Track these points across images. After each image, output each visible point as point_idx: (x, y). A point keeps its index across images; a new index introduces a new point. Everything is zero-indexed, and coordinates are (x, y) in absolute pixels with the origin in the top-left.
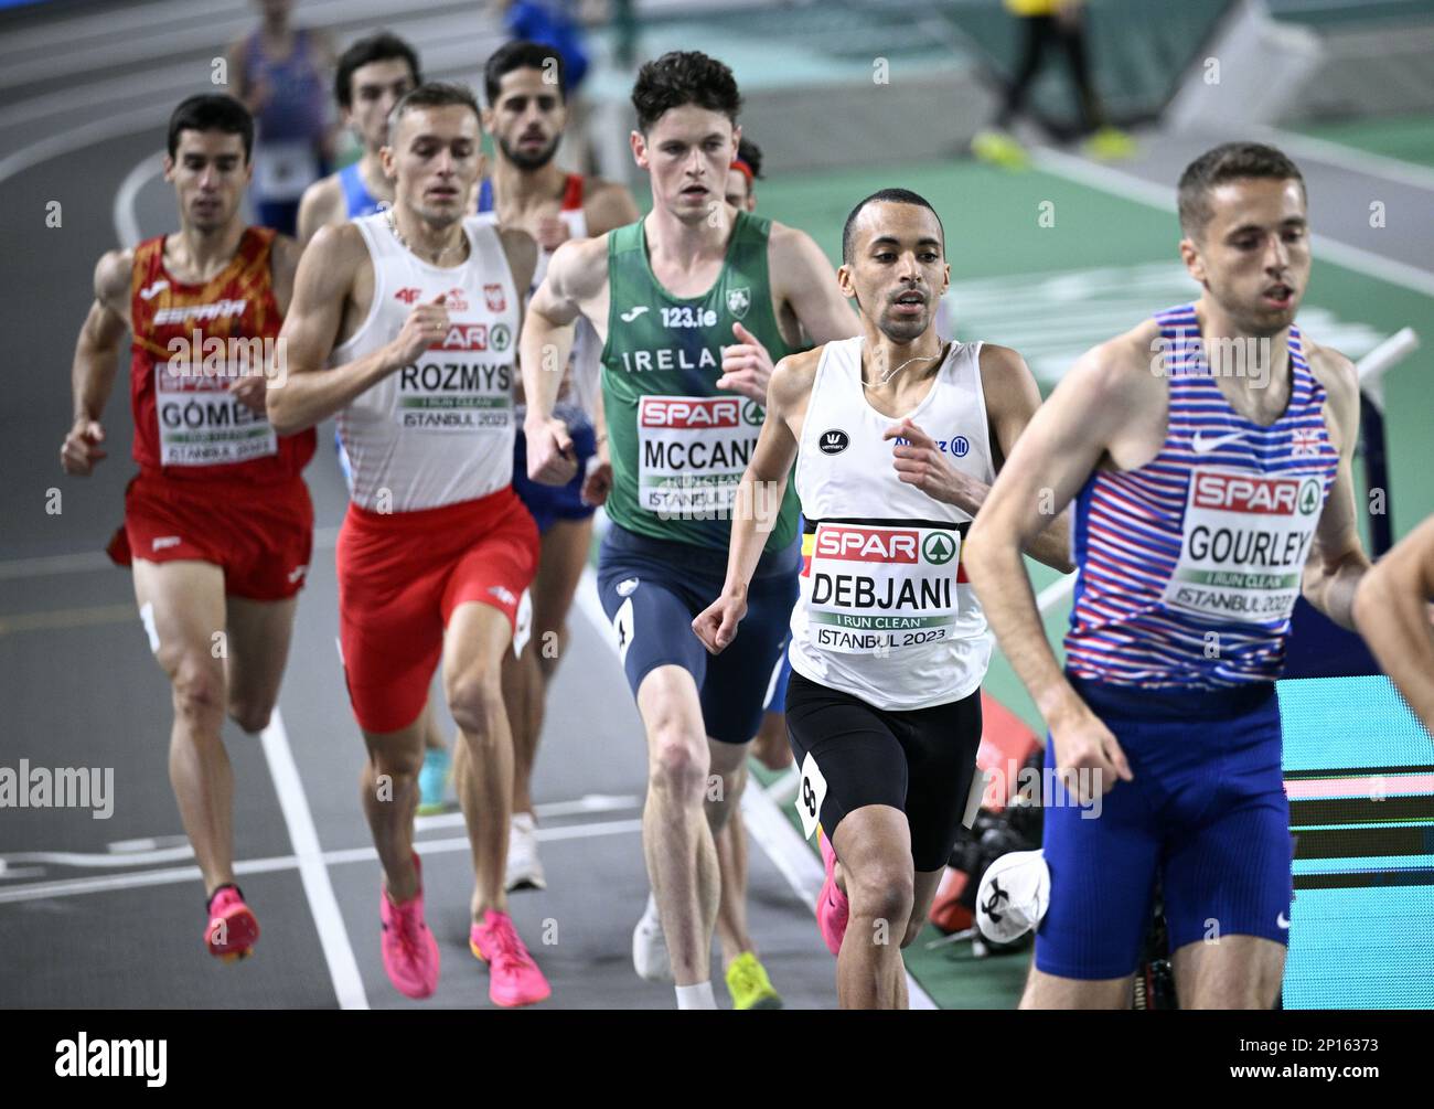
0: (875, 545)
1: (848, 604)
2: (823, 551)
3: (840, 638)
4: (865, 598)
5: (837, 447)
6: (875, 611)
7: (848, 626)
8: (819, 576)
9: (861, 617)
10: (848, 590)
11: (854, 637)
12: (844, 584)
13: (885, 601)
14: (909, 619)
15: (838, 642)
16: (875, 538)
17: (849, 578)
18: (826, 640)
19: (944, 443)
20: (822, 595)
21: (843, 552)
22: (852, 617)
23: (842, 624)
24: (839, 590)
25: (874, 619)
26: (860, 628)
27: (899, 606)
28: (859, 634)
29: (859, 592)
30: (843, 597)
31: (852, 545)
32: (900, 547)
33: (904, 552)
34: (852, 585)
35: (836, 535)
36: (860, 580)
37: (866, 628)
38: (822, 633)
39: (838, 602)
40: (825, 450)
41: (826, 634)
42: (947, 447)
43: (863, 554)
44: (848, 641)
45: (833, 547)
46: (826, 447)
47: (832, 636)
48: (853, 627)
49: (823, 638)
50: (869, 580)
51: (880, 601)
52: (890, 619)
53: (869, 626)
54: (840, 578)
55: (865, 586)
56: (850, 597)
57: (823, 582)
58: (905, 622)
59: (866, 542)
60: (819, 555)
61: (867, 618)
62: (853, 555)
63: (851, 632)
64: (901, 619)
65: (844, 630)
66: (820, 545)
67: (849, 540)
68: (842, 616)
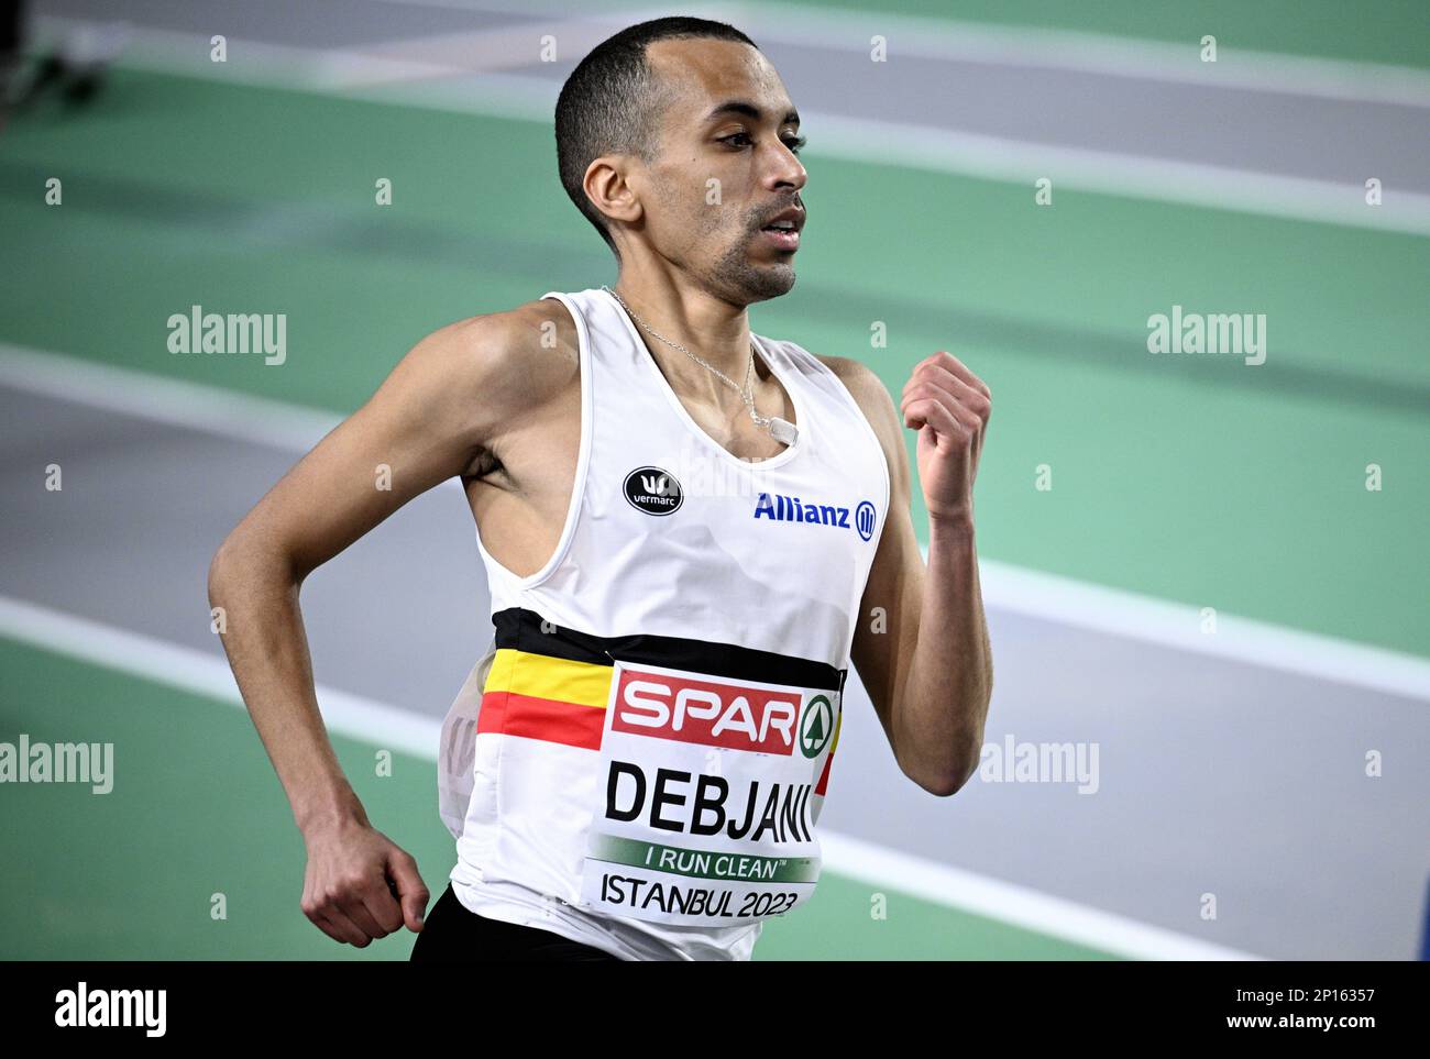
0: (738, 716)
1: (678, 827)
2: (627, 718)
3: (643, 891)
4: (709, 818)
5: (664, 502)
6: (720, 843)
7: (666, 869)
8: (617, 768)
9: (697, 853)
10: (680, 800)
11: (675, 891)
12: (671, 787)
13: (739, 826)
14: (764, 860)
15: (640, 899)
16: (741, 703)
17: (685, 777)
18: (617, 896)
19: (846, 512)
20: (625, 803)
21: (677, 725)
22: (679, 851)
23: (654, 866)
24: (661, 797)
25: (715, 856)
26: (691, 874)
27: (756, 837)
28: (685, 884)
29: (701, 803)
30: (668, 812)
31: (695, 713)
32: (776, 723)
33: (778, 731)
34: (689, 790)
35: (665, 690)
36: (705, 781)
37: (700, 875)
38: (608, 881)
39: (656, 821)
40: (640, 504)
41: (617, 883)
42: (850, 520)
43: (716, 731)
44: (661, 899)
45: (655, 714)
46: (643, 499)
47: (627, 888)
48: (676, 871)
49: (610, 892)
50: (721, 783)
51: (732, 823)
52: (738, 858)
53: (705, 871)
54: (664, 775)
55: (712, 793)
56: (684, 814)
57: (626, 782)
58: (756, 868)
59: (723, 710)
60: (619, 726)
61: (704, 855)
62: (696, 732)
63: (668, 881)
64: (754, 859)
65: (653, 877)
66: (622, 705)
67: (690, 703)
68: (659, 849)
